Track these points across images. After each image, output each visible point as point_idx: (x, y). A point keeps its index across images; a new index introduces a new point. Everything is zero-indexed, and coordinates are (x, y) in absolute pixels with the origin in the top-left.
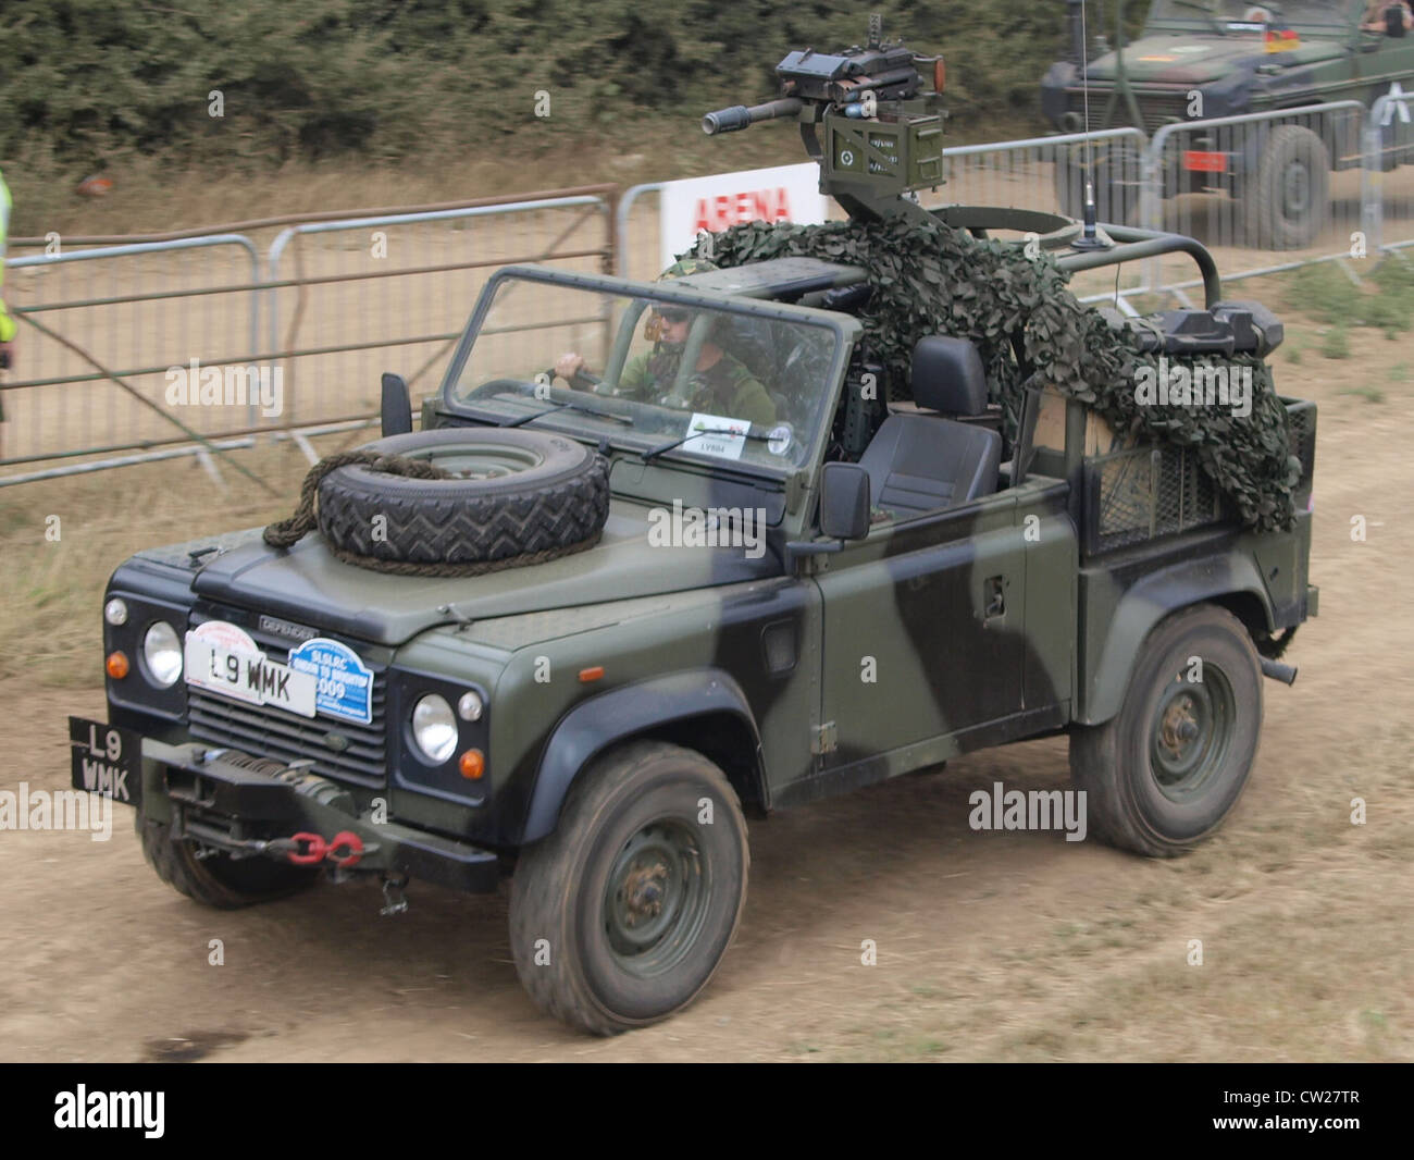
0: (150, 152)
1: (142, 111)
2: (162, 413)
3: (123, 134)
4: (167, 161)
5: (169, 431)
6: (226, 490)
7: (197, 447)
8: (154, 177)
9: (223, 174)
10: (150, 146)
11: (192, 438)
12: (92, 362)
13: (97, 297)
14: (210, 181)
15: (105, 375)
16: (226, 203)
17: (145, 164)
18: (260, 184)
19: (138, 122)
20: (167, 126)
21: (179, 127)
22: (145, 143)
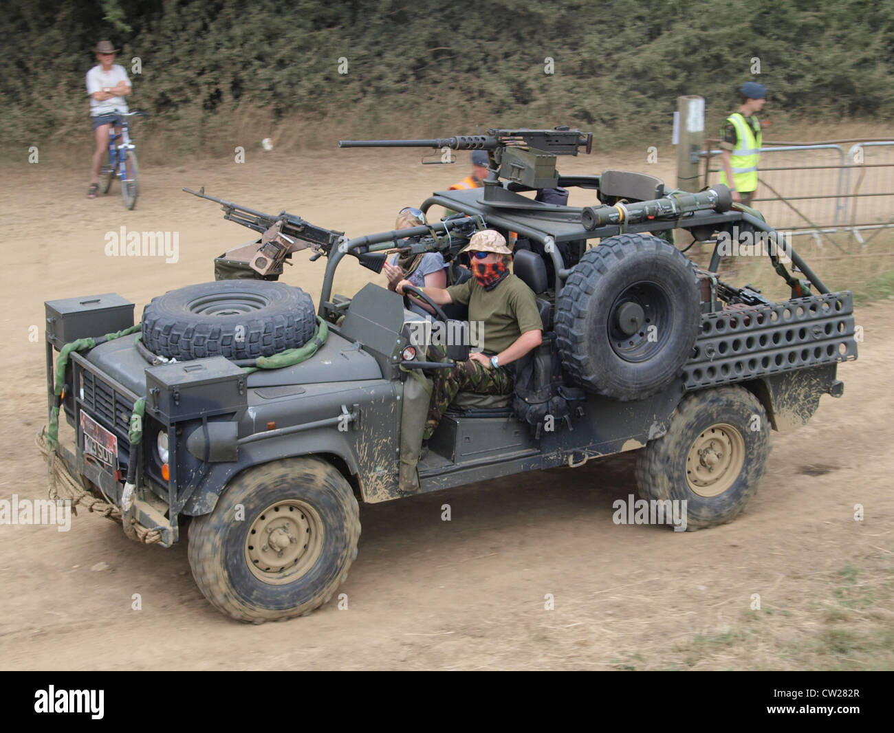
0: (787, 111)
1: (786, 94)
2: (801, 215)
3: (776, 103)
4: (793, 116)
5: (804, 224)
6: (825, 250)
7: (814, 231)
8: (788, 121)
9: (816, 122)
10: (787, 108)
11: (813, 227)
12: (774, 192)
13: (768, 167)
14: (811, 124)
15: (780, 199)
16: (817, 134)
17: (786, 116)
18: (832, 127)
19: (784, 99)
20: (794, 101)
21: (799, 101)
22: (786, 106)
